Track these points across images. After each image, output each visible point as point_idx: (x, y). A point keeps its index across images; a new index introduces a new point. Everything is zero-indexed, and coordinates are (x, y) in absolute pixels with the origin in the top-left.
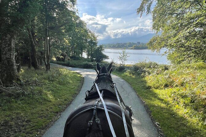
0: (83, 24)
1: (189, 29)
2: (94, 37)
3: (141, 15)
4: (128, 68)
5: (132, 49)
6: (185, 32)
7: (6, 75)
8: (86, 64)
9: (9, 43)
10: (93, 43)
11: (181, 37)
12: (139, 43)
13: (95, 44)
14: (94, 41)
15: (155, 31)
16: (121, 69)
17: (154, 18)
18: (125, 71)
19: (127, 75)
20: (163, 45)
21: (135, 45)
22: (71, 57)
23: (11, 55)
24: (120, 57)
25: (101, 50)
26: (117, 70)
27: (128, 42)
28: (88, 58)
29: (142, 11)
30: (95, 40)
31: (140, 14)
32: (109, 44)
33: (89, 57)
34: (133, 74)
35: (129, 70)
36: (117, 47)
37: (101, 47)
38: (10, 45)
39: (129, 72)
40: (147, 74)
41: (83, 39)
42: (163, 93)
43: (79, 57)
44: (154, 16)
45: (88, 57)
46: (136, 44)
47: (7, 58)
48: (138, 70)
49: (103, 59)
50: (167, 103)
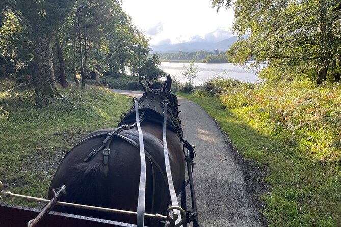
0: (126, 19)
1: (281, 32)
2: (144, 40)
3: (218, 9)
4: (198, 87)
5: (204, 62)
6: (276, 36)
7: (43, 87)
8: (134, 83)
9: (46, 45)
10: (142, 50)
11: (271, 43)
12: (217, 52)
13: (146, 52)
14: (143, 48)
15: (236, 34)
16: (188, 89)
17: (237, 14)
18: (193, 92)
19: (196, 97)
20: (248, 54)
21: (210, 55)
22: (106, 74)
23: (49, 61)
24: (185, 72)
25: (156, 62)
26: (181, 90)
27: (198, 49)
28: (134, 76)
29: (220, 3)
30: (145, 46)
31: (216, 7)
32: (167, 54)
33: (135, 74)
34: (205, 95)
35: (199, 90)
36: (179, 59)
37: (155, 57)
38: (47, 48)
39: (199, 92)
40: (223, 92)
41: (125, 44)
42: (239, 112)
43: (119, 73)
44: (236, 10)
45: (133, 74)
46: (211, 53)
47: (45, 66)
48: (211, 89)
49: (157, 78)
50: (241, 120)
